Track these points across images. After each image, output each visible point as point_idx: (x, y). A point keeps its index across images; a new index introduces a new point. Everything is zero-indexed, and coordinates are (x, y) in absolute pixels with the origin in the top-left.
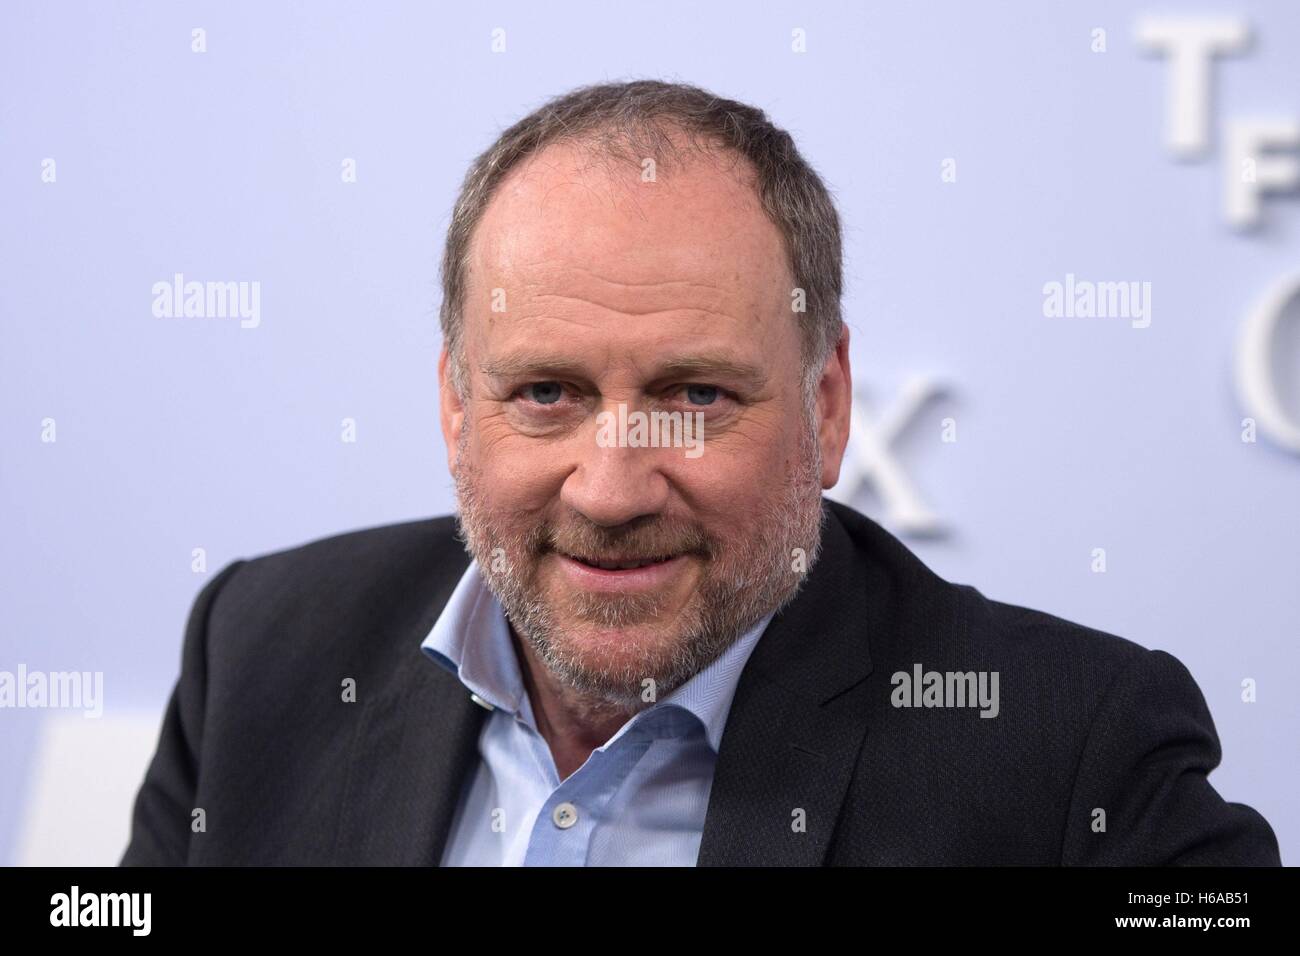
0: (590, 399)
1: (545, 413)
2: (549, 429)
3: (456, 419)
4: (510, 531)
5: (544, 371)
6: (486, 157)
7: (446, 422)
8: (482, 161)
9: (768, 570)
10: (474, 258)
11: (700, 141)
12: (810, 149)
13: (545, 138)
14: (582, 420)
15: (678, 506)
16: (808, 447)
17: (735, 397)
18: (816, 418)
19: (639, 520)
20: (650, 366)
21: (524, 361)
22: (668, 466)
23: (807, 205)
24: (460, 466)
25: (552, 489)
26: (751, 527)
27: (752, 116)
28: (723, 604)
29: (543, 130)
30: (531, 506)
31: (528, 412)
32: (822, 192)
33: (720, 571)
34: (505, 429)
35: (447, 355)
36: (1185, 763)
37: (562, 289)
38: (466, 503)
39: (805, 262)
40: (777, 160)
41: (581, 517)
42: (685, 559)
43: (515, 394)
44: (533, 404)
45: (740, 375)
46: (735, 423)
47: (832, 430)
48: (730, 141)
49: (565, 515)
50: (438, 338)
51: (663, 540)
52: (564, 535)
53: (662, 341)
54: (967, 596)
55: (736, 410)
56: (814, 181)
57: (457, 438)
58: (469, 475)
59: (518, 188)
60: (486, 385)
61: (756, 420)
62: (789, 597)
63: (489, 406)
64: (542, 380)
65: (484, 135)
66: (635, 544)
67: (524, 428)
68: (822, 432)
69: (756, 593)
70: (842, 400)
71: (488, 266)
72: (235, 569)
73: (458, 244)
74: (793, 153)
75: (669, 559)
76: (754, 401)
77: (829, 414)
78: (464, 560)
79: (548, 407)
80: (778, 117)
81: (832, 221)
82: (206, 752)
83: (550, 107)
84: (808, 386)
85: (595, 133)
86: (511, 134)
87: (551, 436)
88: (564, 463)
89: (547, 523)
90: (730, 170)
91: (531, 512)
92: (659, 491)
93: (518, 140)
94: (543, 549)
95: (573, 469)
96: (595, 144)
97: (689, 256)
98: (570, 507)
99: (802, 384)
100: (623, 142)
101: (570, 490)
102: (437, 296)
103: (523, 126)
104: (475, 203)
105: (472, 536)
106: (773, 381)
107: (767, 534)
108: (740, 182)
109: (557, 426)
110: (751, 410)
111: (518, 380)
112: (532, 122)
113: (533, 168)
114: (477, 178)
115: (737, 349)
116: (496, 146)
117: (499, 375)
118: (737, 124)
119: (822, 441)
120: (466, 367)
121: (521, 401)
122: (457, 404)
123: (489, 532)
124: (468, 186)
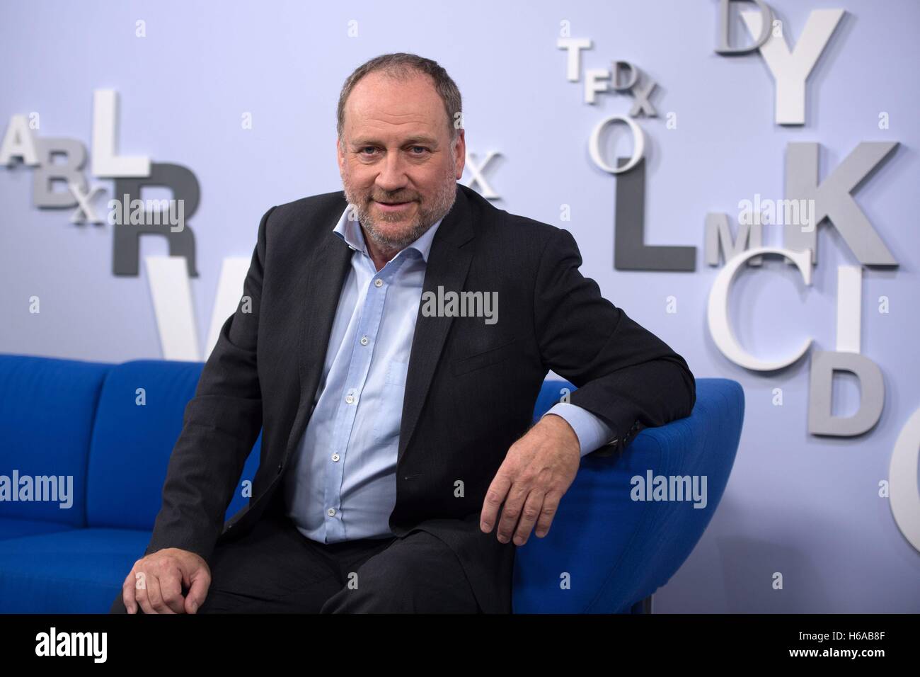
0: (384, 152)
1: (369, 157)
2: (371, 162)
3: (343, 160)
4: (360, 194)
5: (369, 143)
6: (351, 77)
7: (340, 161)
8: (349, 79)
9: (439, 205)
10: (347, 109)
11: (417, 71)
12: (451, 73)
13: (369, 71)
14: (381, 158)
15: (411, 186)
16: (452, 166)
17: (429, 150)
18: (455, 158)
19: (400, 189)
20: (403, 139)
21: (363, 140)
22: (408, 173)
23: (450, 91)
24: (344, 174)
25: (372, 181)
26: (434, 192)
27: (433, 64)
28: (426, 217)
29: (368, 68)
30: (366, 186)
31: (364, 156)
32: (455, 86)
33: (424, 207)
34: (357, 162)
35: (339, 139)
36: (572, 265)
37: (373, 118)
38: (346, 186)
39: (450, 108)
40: (442, 77)
41: (382, 189)
42: (412, 203)
43: (360, 151)
44: (367, 154)
45: (430, 142)
46: (429, 159)
47: (460, 161)
48: (426, 70)
49: (377, 189)
50: (337, 134)
51: (406, 196)
52: (376, 195)
53: (406, 132)
54: (504, 212)
55: (429, 154)
56: (453, 83)
57: (343, 166)
58: (347, 177)
59: (360, 87)
60: (351, 148)
61: (435, 158)
62: (448, 212)
63: (353, 155)
64: (369, 146)
65: (350, 71)
66: (398, 198)
67: (363, 162)
68: (456, 162)
69: (436, 214)
70: (463, 152)
71: (351, 111)
72: (274, 209)
73: (342, 104)
74: (446, 75)
75: (408, 202)
76: (435, 151)
77: (459, 156)
78: (346, 204)
79: (370, 155)
80: (441, 64)
81: (459, 96)
82: (266, 266)
83: (370, 62)
84: (452, 147)
85: (384, 69)
86: (359, 70)
87: (371, 164)
88: (376, 172)
89: (371, 192)
90: (426, 80)
91: (366, 188)
92: (405, 180)
93: (361, 71)
94: (370, 200)
95: (379, 174)
96: (384, 72)
97: (413, 107)
98: (378, 185)
99: (450, 147)
100: (393, 72)
101: (378, 180)
102: (336, 121)
103: (362, 68)
104: (347, 92)
105: (348, 196)
106: (441, 145)
107: (439, 194)
108: (429, 83)
109: (374, 161)
110: (434, 155)
111: (362, 146)
112: (365, 66)
113: (364, 80)
114: (348, 84)
115: (429, 134)
116: (353, 74)
117: (355, 145)
118: (428, 66)
119: (456, 165)
120: (345, 143)
121: (362, 153)
122: (343, 155)
123: (353, 194)
124: (344, 87)
